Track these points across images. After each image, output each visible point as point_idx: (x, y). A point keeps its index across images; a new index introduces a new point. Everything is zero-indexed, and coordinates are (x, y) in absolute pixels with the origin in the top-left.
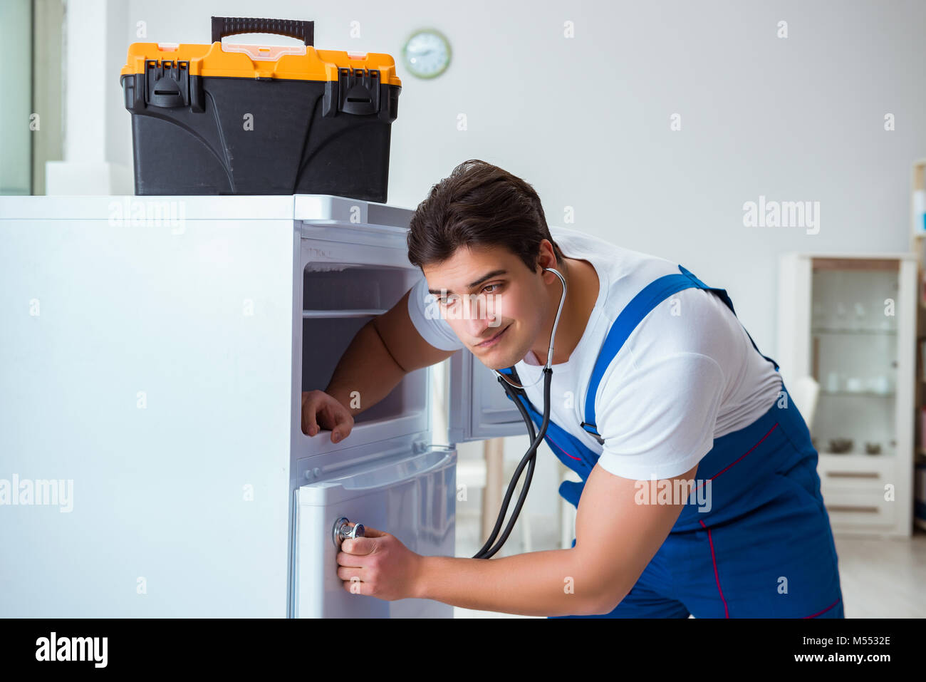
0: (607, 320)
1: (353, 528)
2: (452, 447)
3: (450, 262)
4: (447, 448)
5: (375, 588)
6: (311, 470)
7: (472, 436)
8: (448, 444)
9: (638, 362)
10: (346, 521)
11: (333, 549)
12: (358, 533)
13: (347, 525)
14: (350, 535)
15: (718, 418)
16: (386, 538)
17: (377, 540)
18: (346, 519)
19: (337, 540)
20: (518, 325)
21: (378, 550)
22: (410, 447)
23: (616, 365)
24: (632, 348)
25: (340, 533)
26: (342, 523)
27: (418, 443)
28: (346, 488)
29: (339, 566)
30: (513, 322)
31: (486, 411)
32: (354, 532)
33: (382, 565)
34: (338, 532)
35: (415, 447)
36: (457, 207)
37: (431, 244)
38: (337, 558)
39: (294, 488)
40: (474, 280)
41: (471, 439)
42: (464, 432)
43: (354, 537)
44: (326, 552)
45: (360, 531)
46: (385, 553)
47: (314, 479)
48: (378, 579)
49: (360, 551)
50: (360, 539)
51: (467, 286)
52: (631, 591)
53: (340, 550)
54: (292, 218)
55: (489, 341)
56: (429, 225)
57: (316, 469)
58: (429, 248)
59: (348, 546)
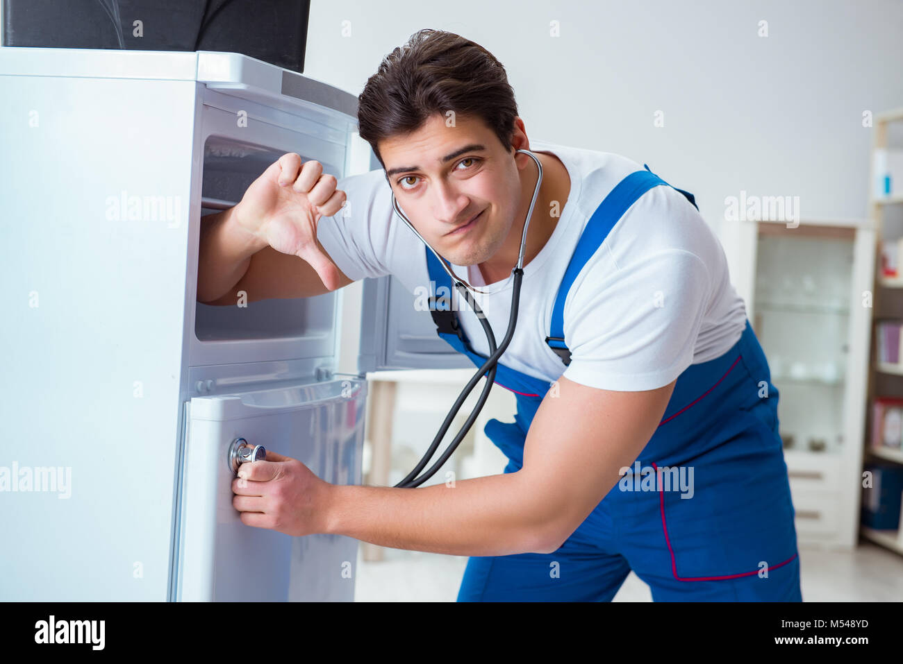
0: (582, 216)
1: (252, 451)
2: (362, 377)
3: (419, 132)
4: (356, 377)
5: (278, 520)
6: (203, 381)
7: (386, 364)
8: (357, 373)
9: (621, 261)
10: (244, 442)
11: (228, 474)
12: (257, 457)
13: (245, 447)
14: (249, 458)
15: (700, 335)
16: (291, 462)
17: (280, 464)
18: (243, 439)
19: (233, 464)
20: (494, 209)
21: (282, 475)
22: (313, 373)
23: (592, 267)
24: (612, 246)
25: (237, 456)
26: (239, 443)
27: (323, 369)
28: (245, 404)
29: (235, 495)
30: (490, 205)
31: (404, 336)
32: (254, 455)
33: (285, 492)
34: (235, 455)
35: (319, 372)
36: (427, 70)
37: (398, 112)
38: (232, 485)
39: (184, 401)
40: (448, 153)
41: (386, 367)
42: (377, 359)
43: (253, 460)
44: (219, 477)
45: (261, 454)
46: (289, 479)
47: (207, 392)
48: (282, 509)
49: (260, 478)
50: (260, 463)
51: (439, 159)
52: (564, 543)
53: (235, 476)
54: (193, 78)
55: (464, 227)
56: (392, 90)
57: (209, 382)
58: (394, 115)
59: (245, 473)
